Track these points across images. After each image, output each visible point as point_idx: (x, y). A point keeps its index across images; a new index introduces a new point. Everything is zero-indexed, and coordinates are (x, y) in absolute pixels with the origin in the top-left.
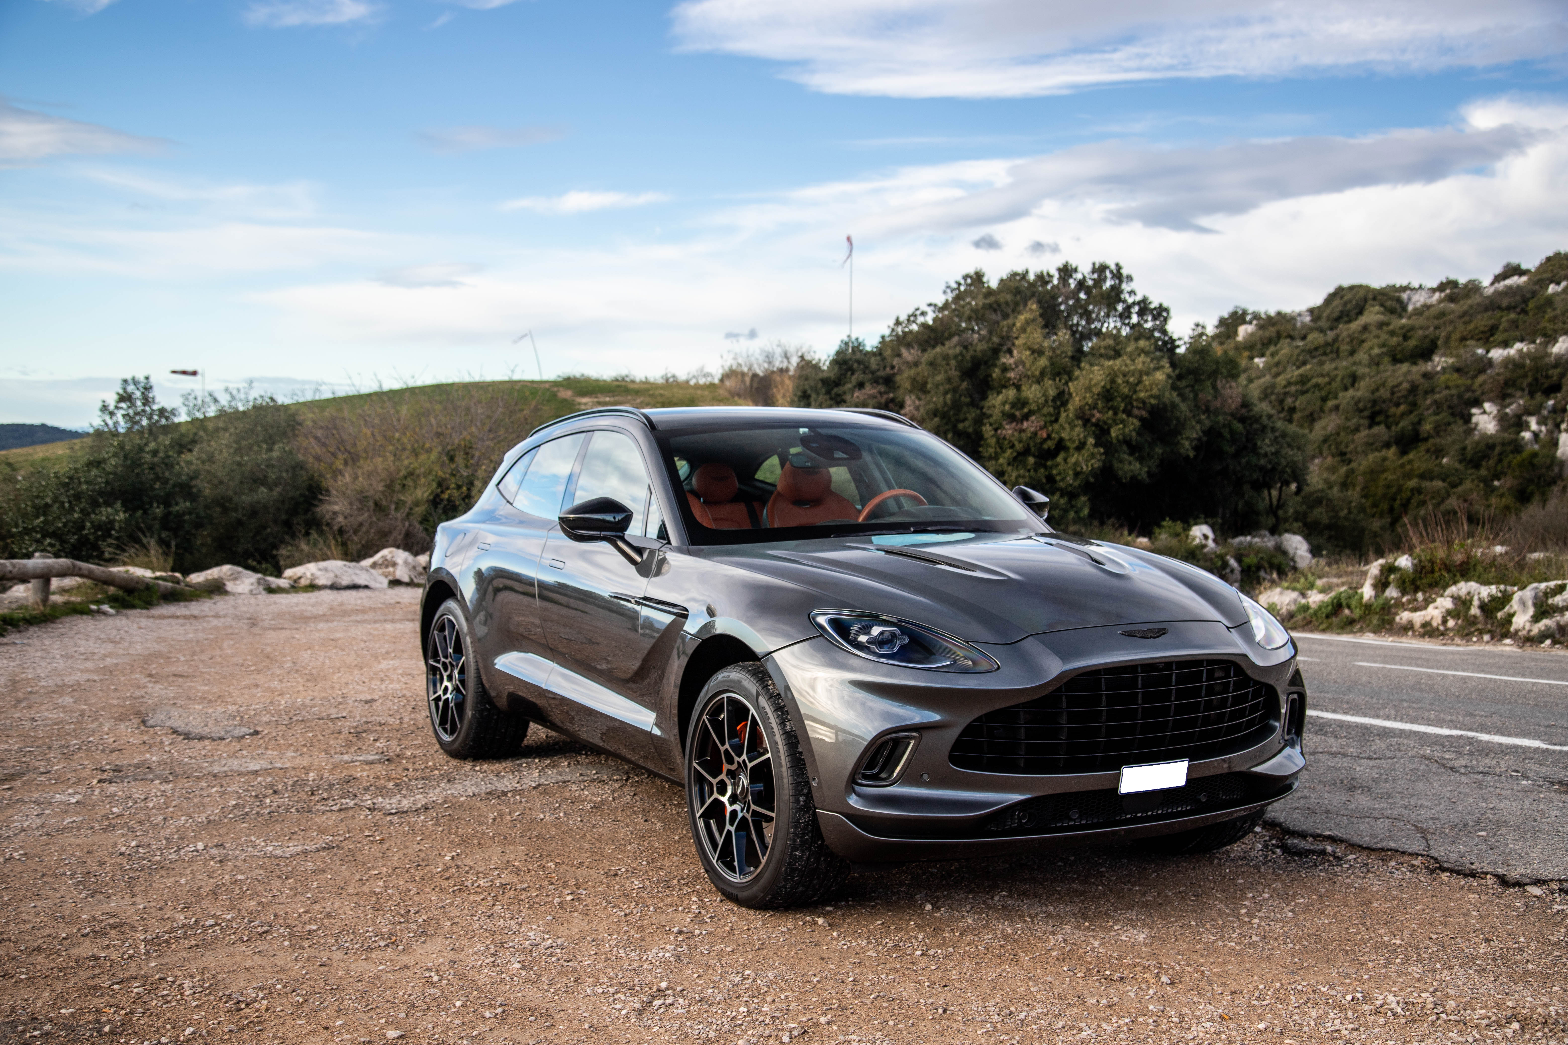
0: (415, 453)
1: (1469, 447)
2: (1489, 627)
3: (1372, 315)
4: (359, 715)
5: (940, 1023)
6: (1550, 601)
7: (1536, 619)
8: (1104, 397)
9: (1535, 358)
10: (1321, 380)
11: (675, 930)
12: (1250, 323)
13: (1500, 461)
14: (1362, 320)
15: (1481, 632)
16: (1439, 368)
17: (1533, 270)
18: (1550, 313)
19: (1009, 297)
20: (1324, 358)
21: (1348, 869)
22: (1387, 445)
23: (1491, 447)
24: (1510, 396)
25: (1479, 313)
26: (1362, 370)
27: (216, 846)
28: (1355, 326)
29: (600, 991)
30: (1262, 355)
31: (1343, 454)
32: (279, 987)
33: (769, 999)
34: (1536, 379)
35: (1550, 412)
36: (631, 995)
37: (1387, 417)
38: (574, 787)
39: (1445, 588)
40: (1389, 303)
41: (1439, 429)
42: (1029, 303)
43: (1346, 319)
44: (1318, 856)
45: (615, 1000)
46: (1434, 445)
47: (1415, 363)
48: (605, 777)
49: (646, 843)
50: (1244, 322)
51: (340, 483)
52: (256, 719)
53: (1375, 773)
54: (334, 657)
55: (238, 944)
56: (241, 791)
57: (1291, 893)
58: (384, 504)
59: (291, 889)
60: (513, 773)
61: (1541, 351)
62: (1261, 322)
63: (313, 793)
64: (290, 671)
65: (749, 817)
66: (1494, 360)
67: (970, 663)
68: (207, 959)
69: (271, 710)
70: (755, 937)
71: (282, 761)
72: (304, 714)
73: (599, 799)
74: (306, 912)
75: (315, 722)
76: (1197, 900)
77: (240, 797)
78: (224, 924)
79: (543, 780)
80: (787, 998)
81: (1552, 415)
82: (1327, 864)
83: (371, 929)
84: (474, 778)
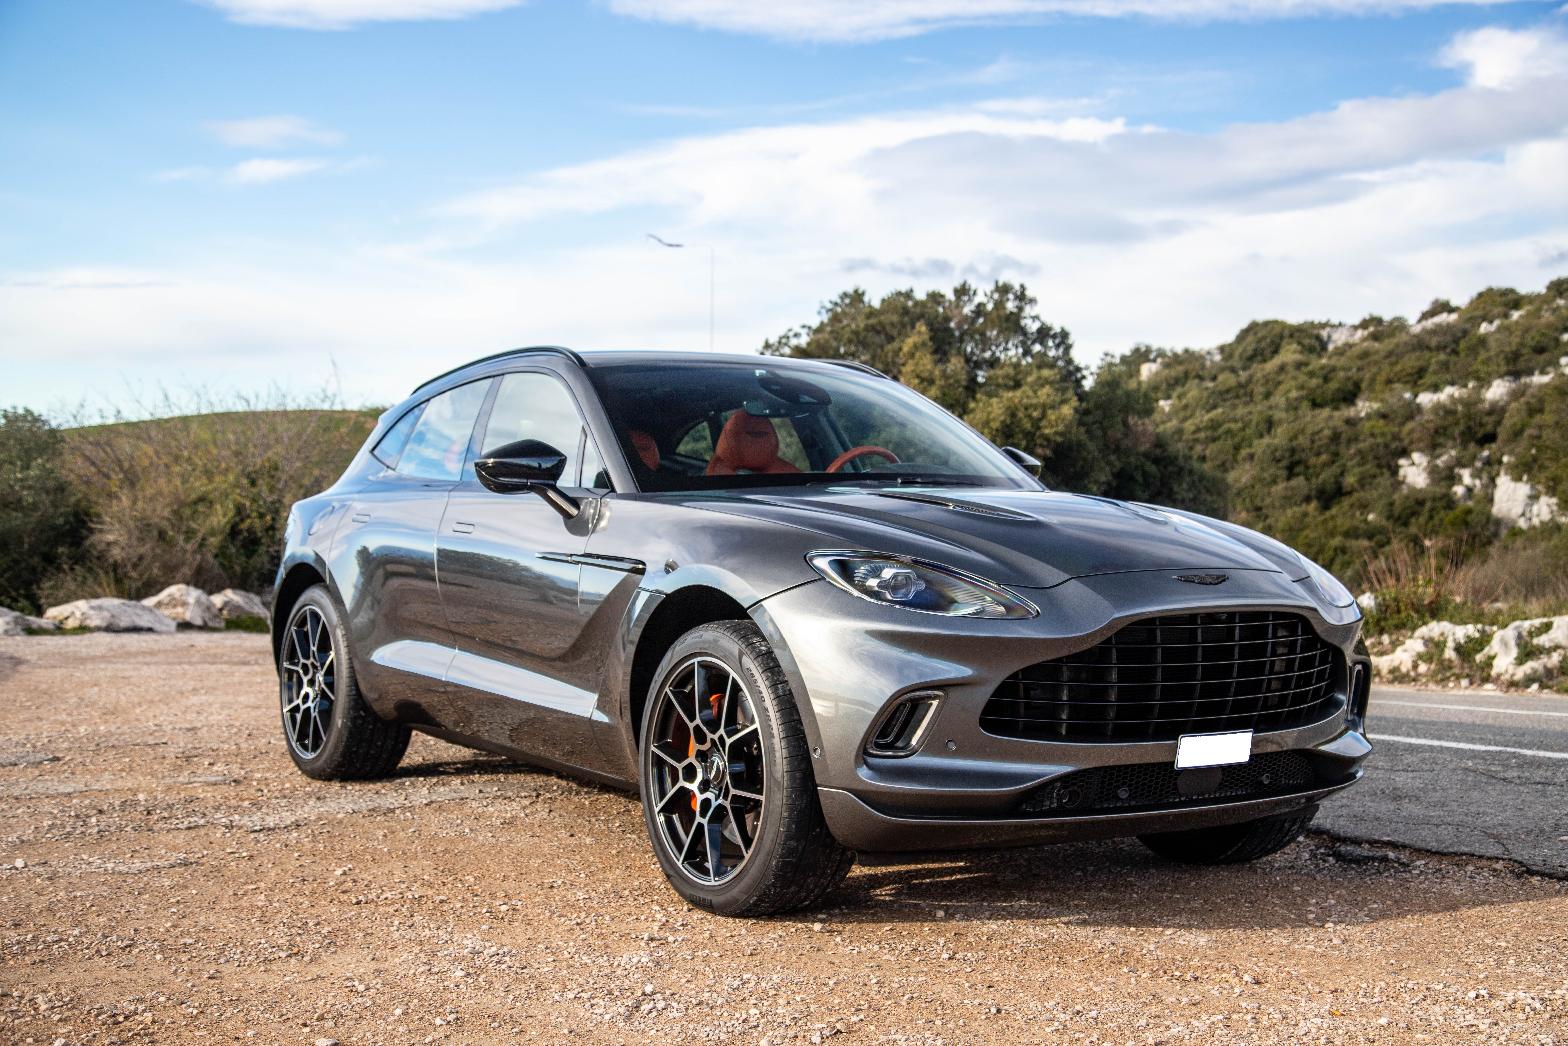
0: (209, 475)
1: (1397, 502)
2: (1467, 671)
3: (1289, 354)
4: (183, 742)
5: (997, 1023)
6: (1535, 641)
7: (1520, 661)
8: (1004, 433)
9: (1470, 404)
10: (1233, 426)
11: (646, 937)
12: (1154, 361)
13: (1431, 518)
14: (1277, 361)
15: (1458, 677)
16: (1363, 414)
17: (1463, 307)
18: (1483, 355)
19: (895, 318)
20: (1236, 401)
21: (1419, 875)
22: (1308, 499)
23: (1421, 503)
24: (1440, 445)
25: (1407, 352)
26: (1278, 415)
27: (39, 864)
28: (1271, 365)
29: (572, 996)
30: (1168, 397)
31: (1258, 509)
32: (162, 999)
33: (781, 1001)
34: (1469, 427)
35: (1484, 464)
36: (611, 1000)
37: (1307, 467)
38: (474, 804)
39: (1414, 628)
40: (1307, 341)
41: (1363, 482)
42: (918, 325)
43: (1260, 358)
44: (1380, 863)
45: (592, 1005)
46: (1359, 500)
47: (1337, 408)
48: (510, 794)
49: (578, 857)
50: (1147, 360)
51: (115, 509)
52: (52, 746)
53: (1418, 783)
54: (129, 693)
55: (96, 958)
56: (55, 812)
57: (1360, 899)
58: (171, 533)
59: (149, 905)
60: (396, 791)
61: (1475, 396)
62: (1167, 360)
63: (149, 813)
64: (79, 706)
65: (727, 804)
66: (1423, 405)
67: (1002, 609)
68: (60, 975)
69: (68, 739)
70: (743, 943)
71: (99, 784)
72: (112, 741)
73: (509, 815)
74: (175, 926)
75: (129, 748)
76: (1253, 907)
77: (55, 818)
78: (71, 939)
79: (434, 798)
80: (803, 1000)
81: (1487, 467)
82: (1392, 871)
83: (264, 941)
84: (349, 796)
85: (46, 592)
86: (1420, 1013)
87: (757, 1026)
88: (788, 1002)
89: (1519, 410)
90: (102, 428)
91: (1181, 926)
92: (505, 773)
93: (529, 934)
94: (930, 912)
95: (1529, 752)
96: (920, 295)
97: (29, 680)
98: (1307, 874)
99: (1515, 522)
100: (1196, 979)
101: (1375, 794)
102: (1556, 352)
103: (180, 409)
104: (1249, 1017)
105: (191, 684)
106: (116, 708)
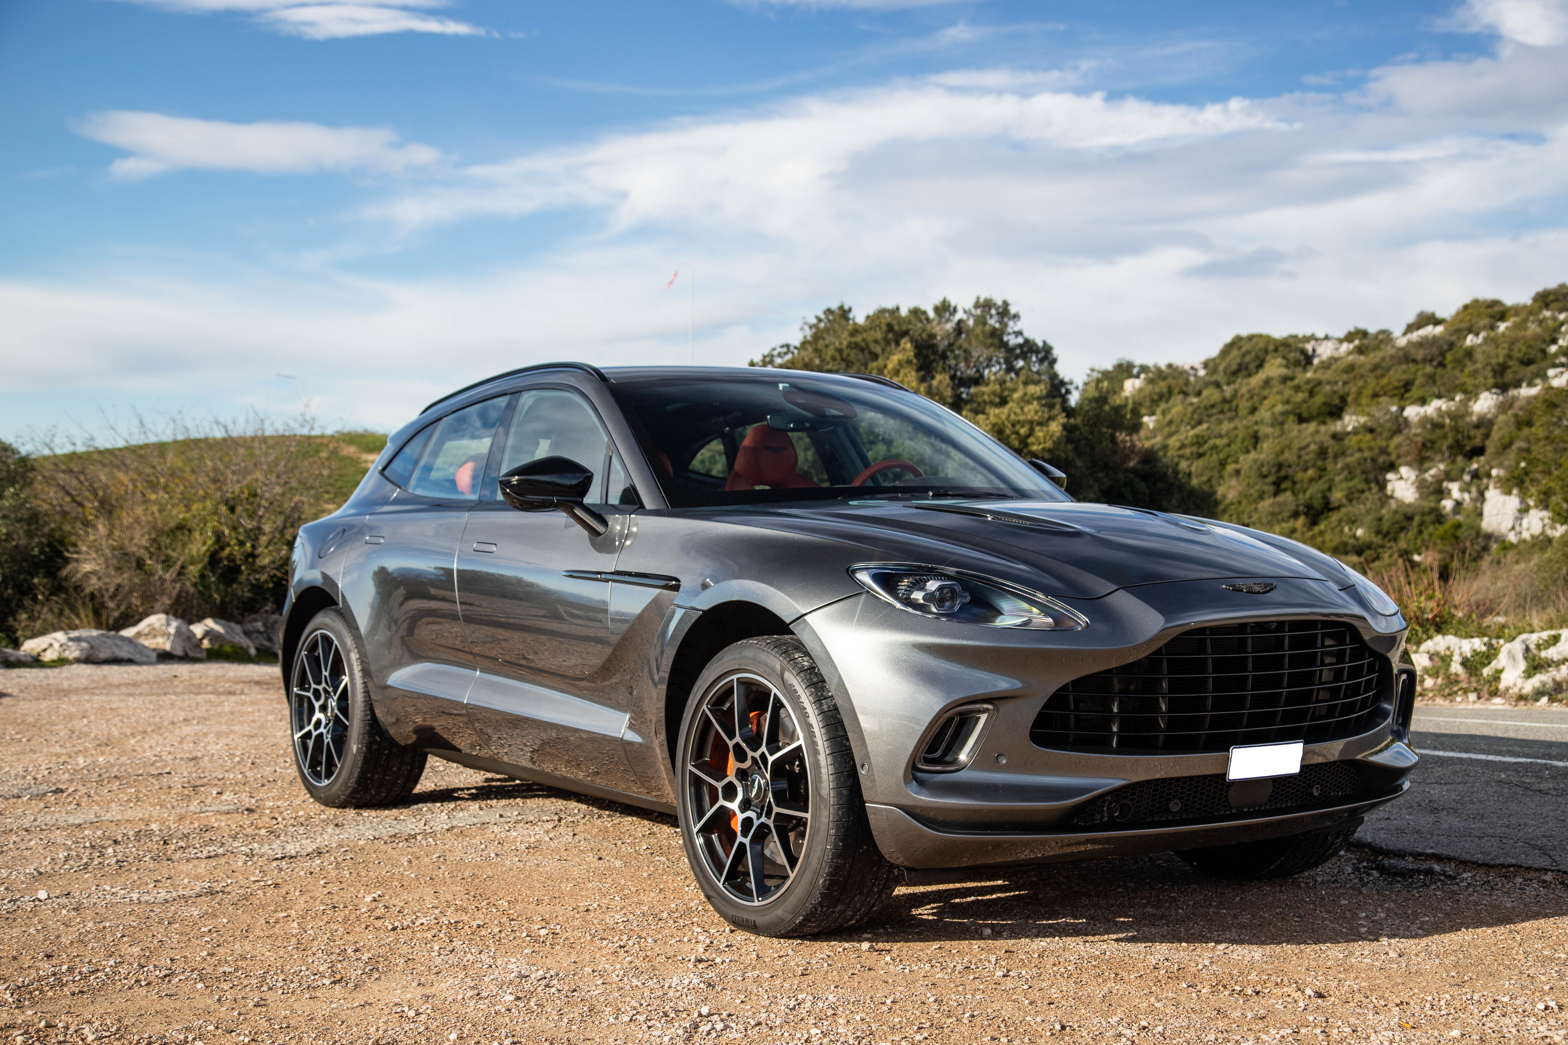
0: (187, 503)
1: (1386, 517)
2: (1474, 685)
3: (1274, 368)
6: (1543, 654)
7: (1529, 674)
9: (1455, 417)
10: (1218, 442)
11: (692, 958)
12: (1138, 377)
13: (1420, 532)
14: (1261, 376)
15: (1466, 691)
16: (1350, 428)
17: (1449, 319)
18: (1470, 367)
19: (879, 335)
20: (1221, 417)
21: (1467, 887)
22: (1295, 515)
23: (1409, 518)
24: (1428, 459)
25: (1394, 365)
26: (1264, 430)
27: (61, 895)
28: (1257, 380)
29: (627, 1019)
30: (1152, 414)
33: (841, 1021)
34: (1457, 441)
35: (1473, 477)
36: (667, 1022)
37: (1294, 483)
38: (496, 829)
39: (1420, 643)
40: (1291, 355)
41: (1351, 497)
42: (903, 342)
43: (1244, 373)
44: (1426, 876)
45: (649, 1027)
46: (1347, 515)
47: (1324, 423)
48: (532, 818)
49: (609, 880)
50: (1130, 376)
51: (92, 538)
52: (53, 778)
53: (1453, 795)
54: (120, 725)
55: (136, 989)
56: (70, 843)
57: (1409, 912)
58: (149, 562)
59: (181, 934)
60: (414, 817)
61: (1463, 409)
62: (1150, 375)
63: (165, 843)
64: (70, 738)
65: (770, 823)
66: (1410, 419)
67: (1050, 620)
68: (102, 1005)
69: (67, 771)
70: (792, 964)
71: (109, 815)
72: (114, 771)
73: (533, 839)
74: (211, 955)
75: (132, 779)
76: (1302, 921)
77: (70, 849)
78: (107, 970)
79: (454, 823)
80: (862, 1019)
81: (1475, 481)
82: (1439, 884)
83: (304, 968)
84: (368, 823)
85: (23, 624)
86: (1491, 1025)
88: (848, 1022)
89: (1506, 423)
90: (73, 456)
91: (1233, 942)
92: (522, 797)
93: (573, 958)
94: (976, 930)
95: (1560, 764)
96: (905, 311)
97: (15, 713)
98: (1352, 888)
99: (1505, 536)
100: (1258, 993)
101: (1412, 807)
102: (1543, 365)
103: (157, 436)
104: (1318, 1031)
105: (181, 715)
106: (109, 740)
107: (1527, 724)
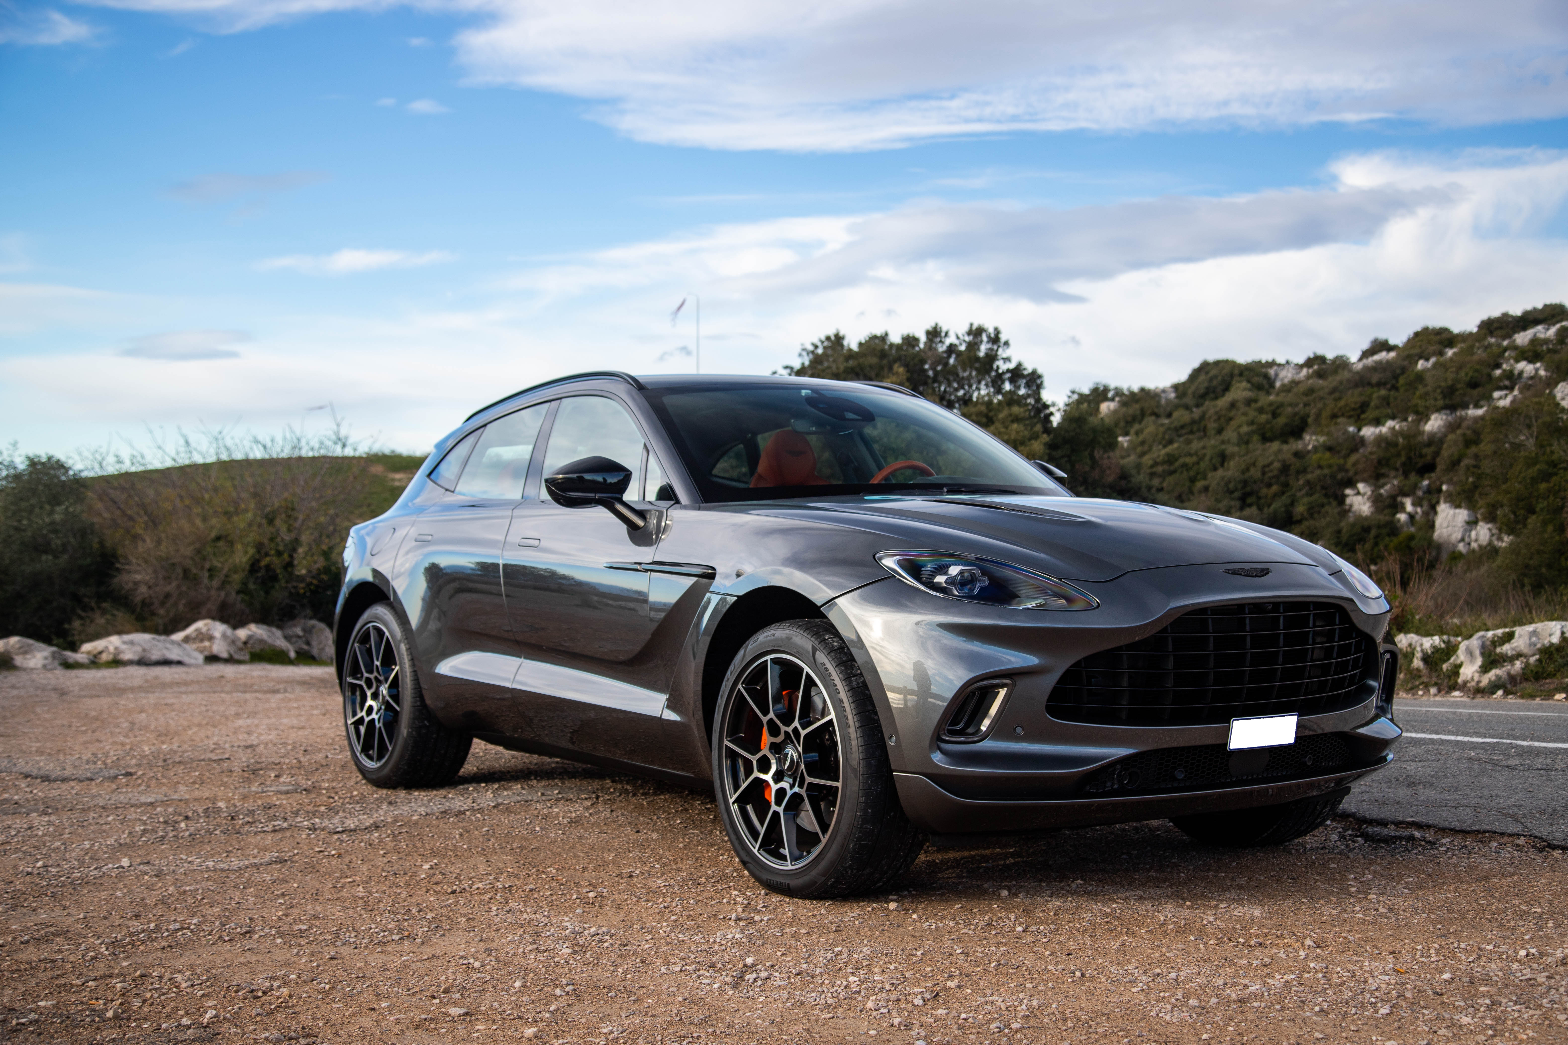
0: (228, 515)
1: (1344, 530)
2: (1434, 679)
3: (1239, 391)
4: (243, 758)
5: (1083, 985)
6: (1498, 650)
7: (1485, 669)
9: (1411, 436)
10: (1188, 460)
11: (733, 917)
12: (1112, 400)
13: (1376, 544)
14: (1229, 397)
15: (1427, 686)
16: (1310, 447)
17: (1400, 345)
18: (1421, 390)
19: (874, 360)
20: (1191, 437)
21: (1446, 852)
23: (1367, 530)
24: (1383, 475)
25: (1348, 389)
26: (1231, 449)
27: (142, 864)
28: (1223, 402)
29: (677, 969)
30: (1126, 434)
32: (294, 977)
33: (876, 970)
34: (1409, 458)
35: (1425, 493)
36: (715, 971)
37: (1259, 498)
38: (539, 806)
40: (1256, 379)
41: (1312, 511)
42: (895, 366)
43: (1212, 395)
44: (1407, 842)
45: (699, 976)
47: (1286, 442)
48: (571, 796)
49: (648, 850)
50: (1106, 399)
51: (141, 550)
52: (122, 763)
53: (1428, 771)
54: (176, 718)
55: (220, 943)
56: (145, 818)
57: (1394, 873)
58: (195, 571)
59: (256, 897)
60: (462, 795)
61: (1414, 429)
62: (1124, 398)
63: (233, 818)
64: (131, 730)
65: (803, 792)
66: (1366, 438)
67: (1063, 602)
68: (189, 957)
69: (134, 757)
70: (826, 922)
71: (177, 794)
72: (177, 758)
73: (574, 815)
74: (287, 915)
75: (195, 765)
76: (1295, 882)
77: (145, 824)
78: (192, 927)
79: (500, 801)
80: (896, 968)
81: (1427, 496)
82: (1420, 848)
83: (373, 926)
84: (419, 801)
85: (78, 630)
86: (1479, 970)
87: (859, 992)
88: (883, 971)
89: (1456, 442)
91: (1233, 900)
92: (560, 779)
93: (622, 916)
94: (994, 892)
95: (1525, 743)
96: (895, 338)
97: (78, 708)
98: (1340, 853)
99: (1455, 546)
100: (1260, 944)
102: (1489, 387)
103: (200, 455)
104: (1320, 975)
105: (233, 710)
106: (168, 731)
107: (1488, 712)
